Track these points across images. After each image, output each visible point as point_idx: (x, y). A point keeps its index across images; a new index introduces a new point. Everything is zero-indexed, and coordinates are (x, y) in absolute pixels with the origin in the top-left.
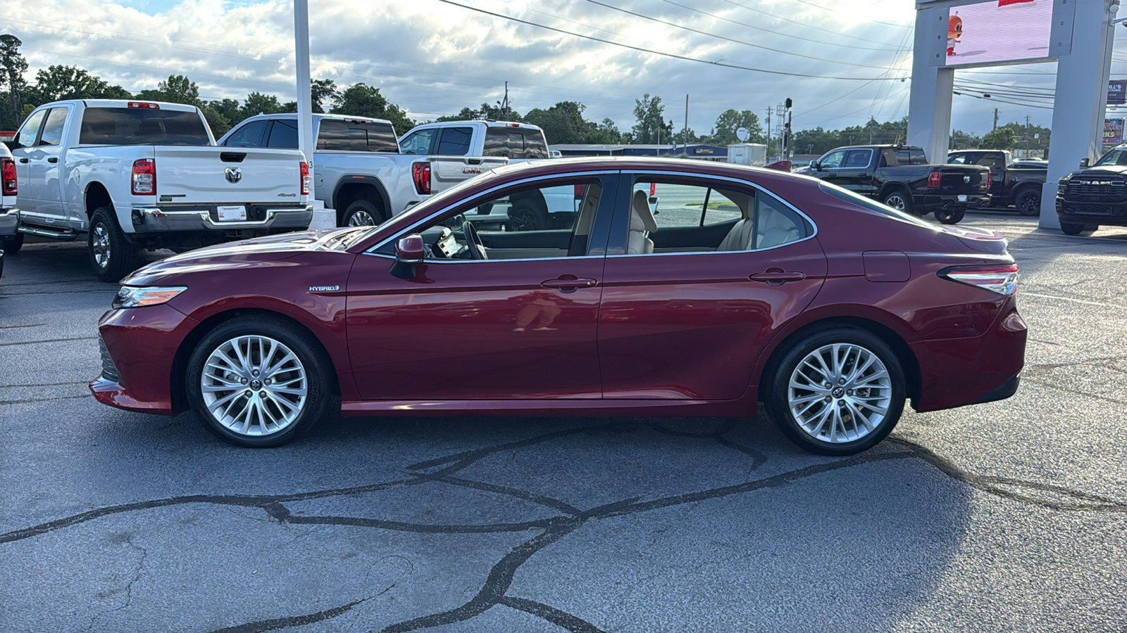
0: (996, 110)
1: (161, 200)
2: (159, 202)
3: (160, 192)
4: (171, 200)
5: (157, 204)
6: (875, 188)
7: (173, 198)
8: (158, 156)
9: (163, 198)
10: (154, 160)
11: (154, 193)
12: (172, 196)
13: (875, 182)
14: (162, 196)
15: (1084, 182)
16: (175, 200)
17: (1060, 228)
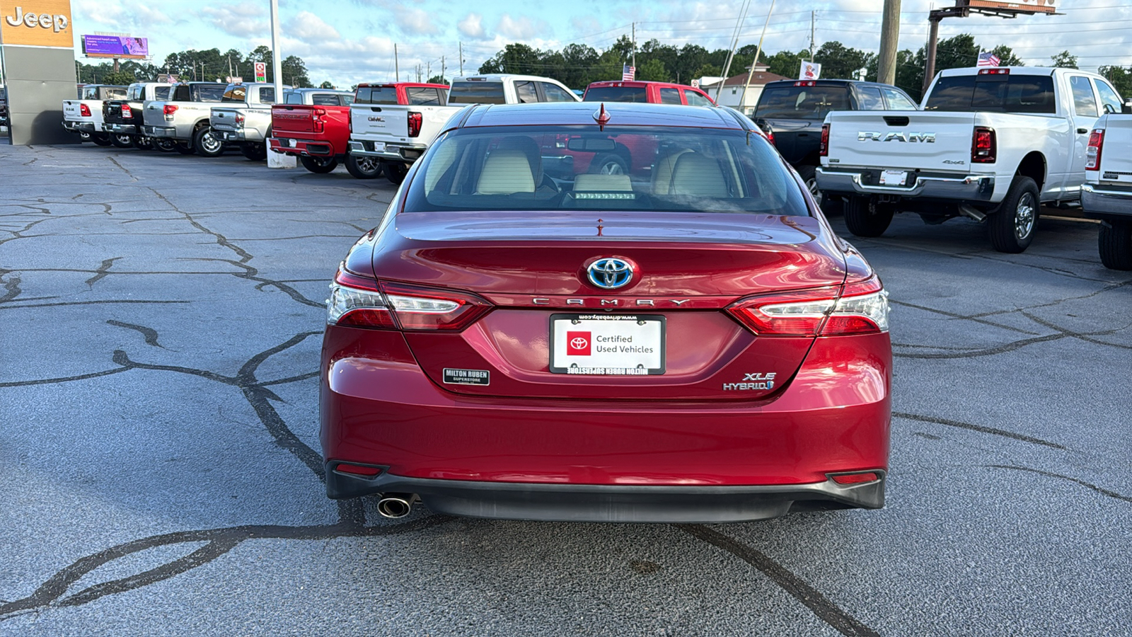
1: (1104, 177)
2: (1102, 179)
3: (1104, 167)
4: (1117, 178)
5: (1100, 181)
7: (1119, 176)
8: (1109, 126)
9: (1108, 174)
10: (1104, 131)
11: (1097, 168)
12: (1117, 173)
14: (1106, 172)
16: (1121, 178)
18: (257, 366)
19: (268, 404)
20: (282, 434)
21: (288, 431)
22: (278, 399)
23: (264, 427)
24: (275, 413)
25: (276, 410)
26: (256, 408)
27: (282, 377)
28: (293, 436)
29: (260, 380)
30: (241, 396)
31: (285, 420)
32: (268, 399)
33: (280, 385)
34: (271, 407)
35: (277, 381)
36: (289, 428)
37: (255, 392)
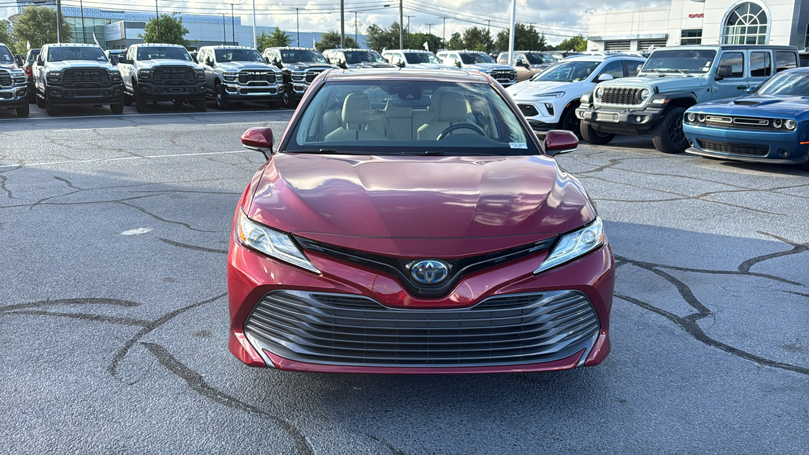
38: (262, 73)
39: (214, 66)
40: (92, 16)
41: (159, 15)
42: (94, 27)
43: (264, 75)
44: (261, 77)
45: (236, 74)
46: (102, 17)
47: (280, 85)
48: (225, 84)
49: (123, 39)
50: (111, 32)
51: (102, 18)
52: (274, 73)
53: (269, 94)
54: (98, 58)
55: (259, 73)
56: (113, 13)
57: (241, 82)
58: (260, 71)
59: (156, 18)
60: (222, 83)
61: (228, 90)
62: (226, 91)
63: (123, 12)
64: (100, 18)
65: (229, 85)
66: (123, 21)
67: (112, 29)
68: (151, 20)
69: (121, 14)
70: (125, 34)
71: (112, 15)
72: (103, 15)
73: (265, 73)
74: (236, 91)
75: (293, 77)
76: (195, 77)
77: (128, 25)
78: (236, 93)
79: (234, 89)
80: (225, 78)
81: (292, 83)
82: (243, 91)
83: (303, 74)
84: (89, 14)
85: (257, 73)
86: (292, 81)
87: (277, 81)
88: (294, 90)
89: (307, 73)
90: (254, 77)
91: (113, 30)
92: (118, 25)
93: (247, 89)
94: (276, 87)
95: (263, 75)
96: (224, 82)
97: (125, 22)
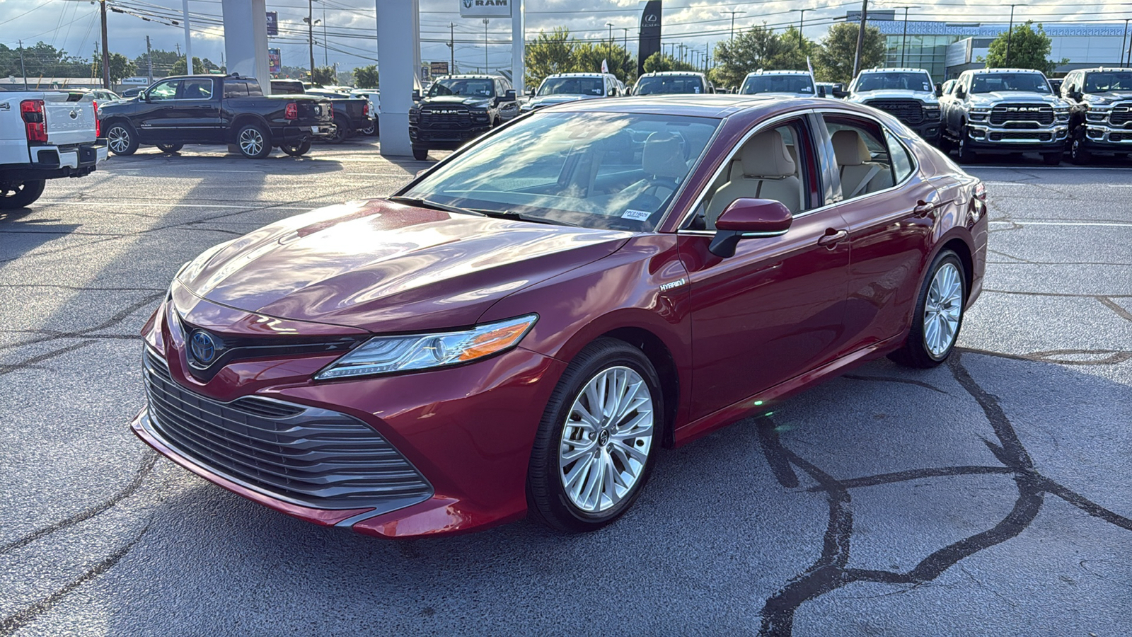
0: (148, 37)
6: (225, 121)
13: (223, 115)
15: (434, 112)
17: (413, 154)
18: (1015, 509)
19: (1002, 440)
20: (990, 406)
21: (984, 407)
22: (989, 444)
23: (1007, 416)
24: (995, 428)
25: (994, 431)
26: (1015, 438)
27: (980, 477)
28: (981, 403)
29: (1009, 479)
30: (1035, 458)
31: (986, 418)
32: (1001, 446)
33: (984, 465)
34: (999, 436)
35: (989, 471)
36: (983, 411)
37: (1018, 462)
38: (1030, 109)
39: (966, 99)
40: (933, 33)
41: (1013, 26)
42: (934, 48)
43: (1034, 112)
44: (1028, 115)
45: (987, 110)
46: (946, 33)
47: (1063, 128)
48: (970, 125)
49: (968, 63)
50: (954, 54)
51: (947, 35)
52: (1052, 109)
53: (1038, 141)
54: (802, 90)
55: (1025, 109)
56: (964, 28)
57: (993, 123)
58: (1028, 106)
59: (1008, 31)
60: (966, 124)
61: (972, 135)
62: (970, 135)
63: (978, 25)
64: (945, 35)
65: (976, 127)
66: (971, 38)
67: (955, 50)
68: (1000, 35)
69: (975, 28)
70: (971, 56)
71: (961, 31)
72: (949, 30)
73: (1036, 109)
74: (983, 136)
75: (1089, 115)
76: (922, 114)
77: (977, 43)
78: (983, 138)
79: (981, 133)
80: (972, 116)
81: (1087, 125)
82: (993, 135)
83: (1107, 110)
84: (930, 30)
85: (1022, 109)
86: (1086, 122)
87: (1056, 120)
88: (1087, 136)
89: (1114, 109)
90: (1016, 115)
91: (957, 51)
92: (965, 43)
93: (1001, 133)
94: (1054, 130)
95: (1032, 111)
96: (969, 122)
97: (973, 40)
